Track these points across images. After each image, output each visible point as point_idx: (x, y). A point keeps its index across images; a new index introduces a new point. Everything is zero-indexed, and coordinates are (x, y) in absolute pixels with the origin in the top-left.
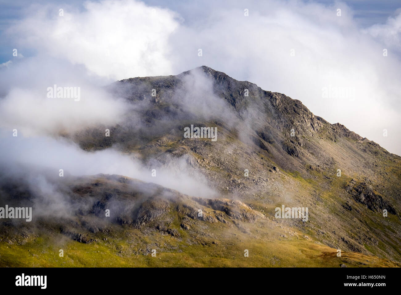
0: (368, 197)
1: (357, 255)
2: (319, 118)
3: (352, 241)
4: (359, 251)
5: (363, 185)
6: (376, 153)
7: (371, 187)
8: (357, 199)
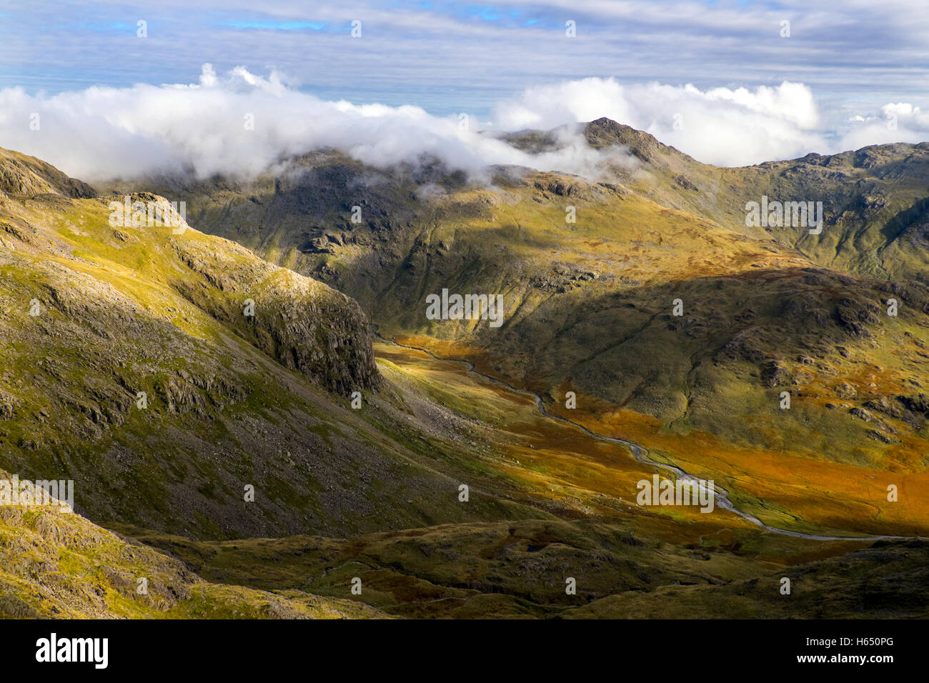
0: (684, 183)
1: (678, 211)
2: (661, 143)
3: (676, 204)
4: (679, 209)
5: (682, 177)
6: (689, 161)
7: (686, 178)
8: (679, 184)
